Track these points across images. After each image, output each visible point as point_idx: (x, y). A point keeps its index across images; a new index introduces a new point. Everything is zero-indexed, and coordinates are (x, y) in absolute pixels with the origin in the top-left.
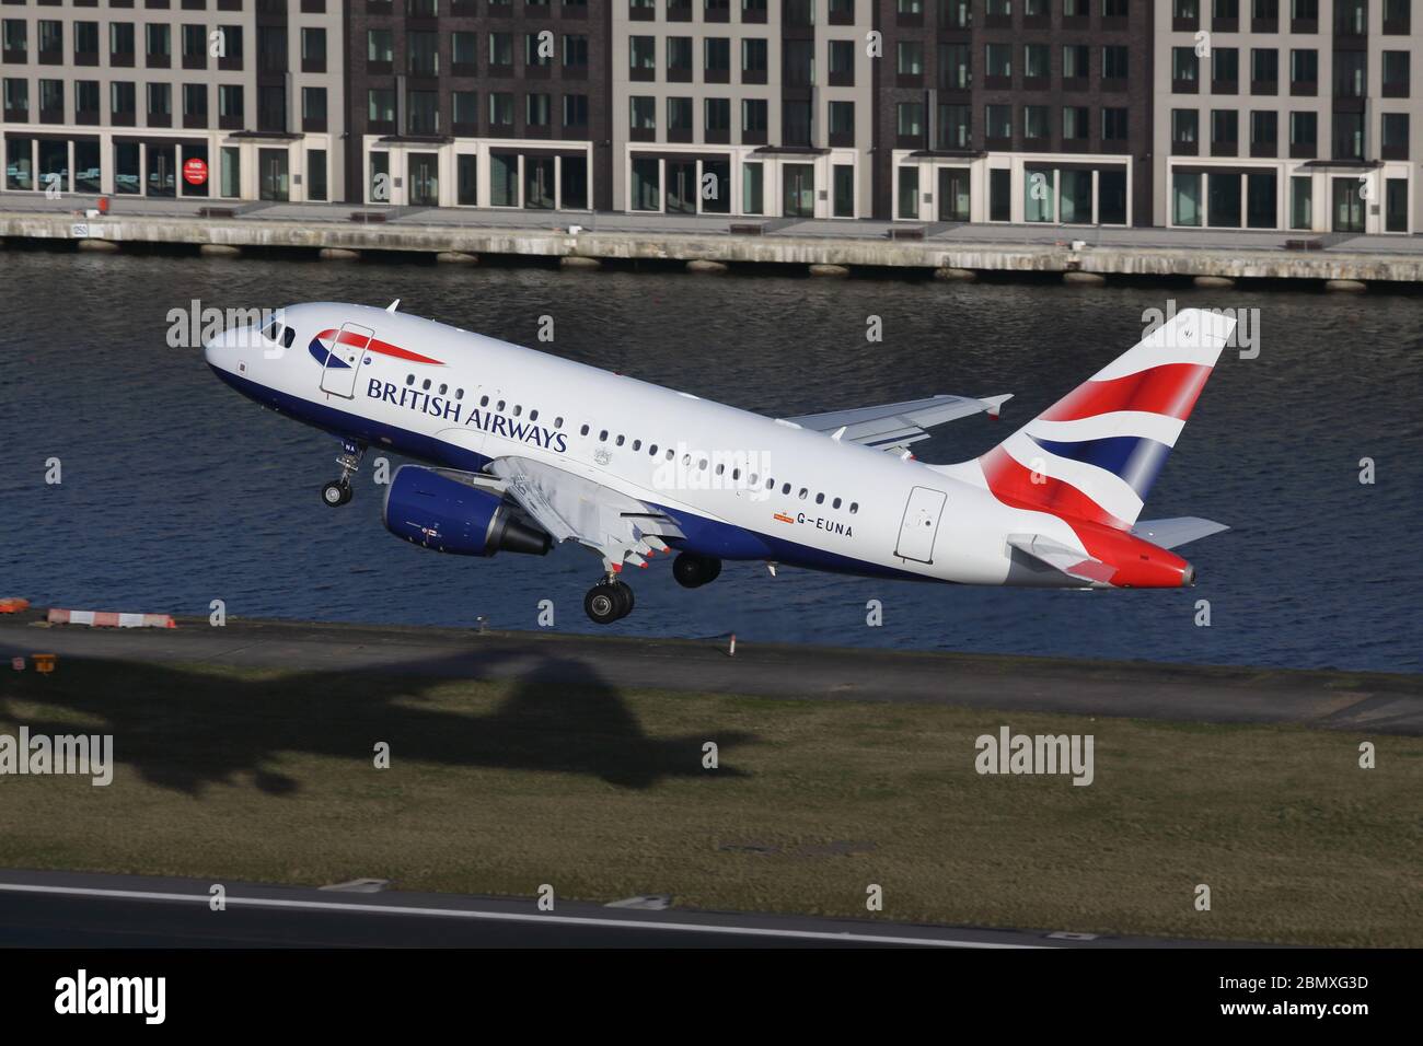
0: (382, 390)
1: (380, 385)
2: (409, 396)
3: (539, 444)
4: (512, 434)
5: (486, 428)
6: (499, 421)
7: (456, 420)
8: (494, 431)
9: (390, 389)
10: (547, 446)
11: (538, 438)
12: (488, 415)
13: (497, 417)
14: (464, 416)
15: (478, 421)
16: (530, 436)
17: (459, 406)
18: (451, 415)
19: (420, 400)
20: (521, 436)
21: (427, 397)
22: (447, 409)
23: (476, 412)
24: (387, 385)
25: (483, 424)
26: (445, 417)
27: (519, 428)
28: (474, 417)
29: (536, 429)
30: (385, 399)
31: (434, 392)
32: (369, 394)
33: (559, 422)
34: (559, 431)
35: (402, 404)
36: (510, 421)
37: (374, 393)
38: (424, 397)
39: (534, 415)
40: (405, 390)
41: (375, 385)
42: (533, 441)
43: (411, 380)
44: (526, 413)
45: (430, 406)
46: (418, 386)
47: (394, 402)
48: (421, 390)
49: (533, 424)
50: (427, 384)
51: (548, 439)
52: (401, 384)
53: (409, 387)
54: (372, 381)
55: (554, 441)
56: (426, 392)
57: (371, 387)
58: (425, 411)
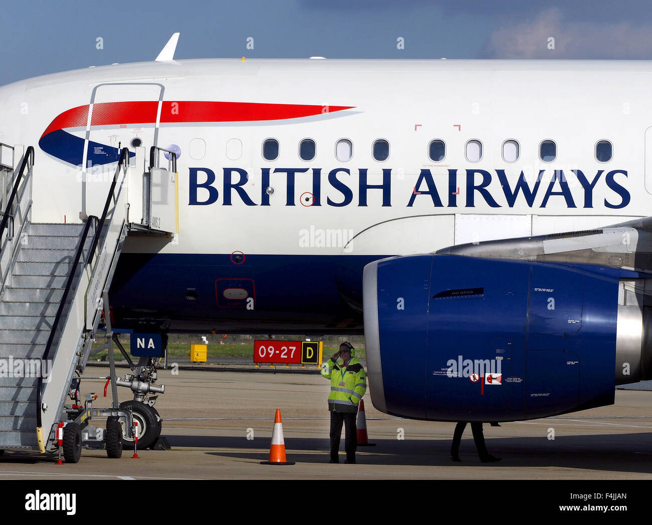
0: (218, 184)
1: (211, 176)
2: (278, 182)
3: (571, 203)
4: (511, 200)
5: (452, 202)
6: (478, 180)
7: (387, 202)
8: (470, 202)
9: (235, 178)
10: (588, 203)
11: (566, 192)
12: (453, 174)
13: (470, 174)
14: (401, 189)
15: (433, 191)
16: (549, 193)
17: (387, 174)
18: (375, 196)
19: (304, 183)
20: (530, 199)
21: (317, 173)
22: (364, 187)
23: (426, 174)
24: (227, 172)
25: (444, 194)
26: (363, 202)
27: (522, 183)
28: (424, 187)
29: (559, 174)
30: (227, 201)
31: (324, 161)
32: (193, 201)
33: (604, 150)
34: (607, 167)
35: (265, 201)
36: (501, 174)
37: (203, 194)
38: (310, 173)
39: (548, 150)
40: (266, 173)
41: (202, 178)
42: (558, 202)
43: (271, 149)
44: (531, 150)
45: (328, 190)
46: (289, 157)
47: (248, 201)
48: (297, 162)
49: (550, 168)
50: (308, 149)
51: (588, 188)
52: (255, 164)
53: (272, 165)
54: (193, 172)
55: (602, 191)
56: (311, 164)
57: (193, 186)
58: (317, 202)
